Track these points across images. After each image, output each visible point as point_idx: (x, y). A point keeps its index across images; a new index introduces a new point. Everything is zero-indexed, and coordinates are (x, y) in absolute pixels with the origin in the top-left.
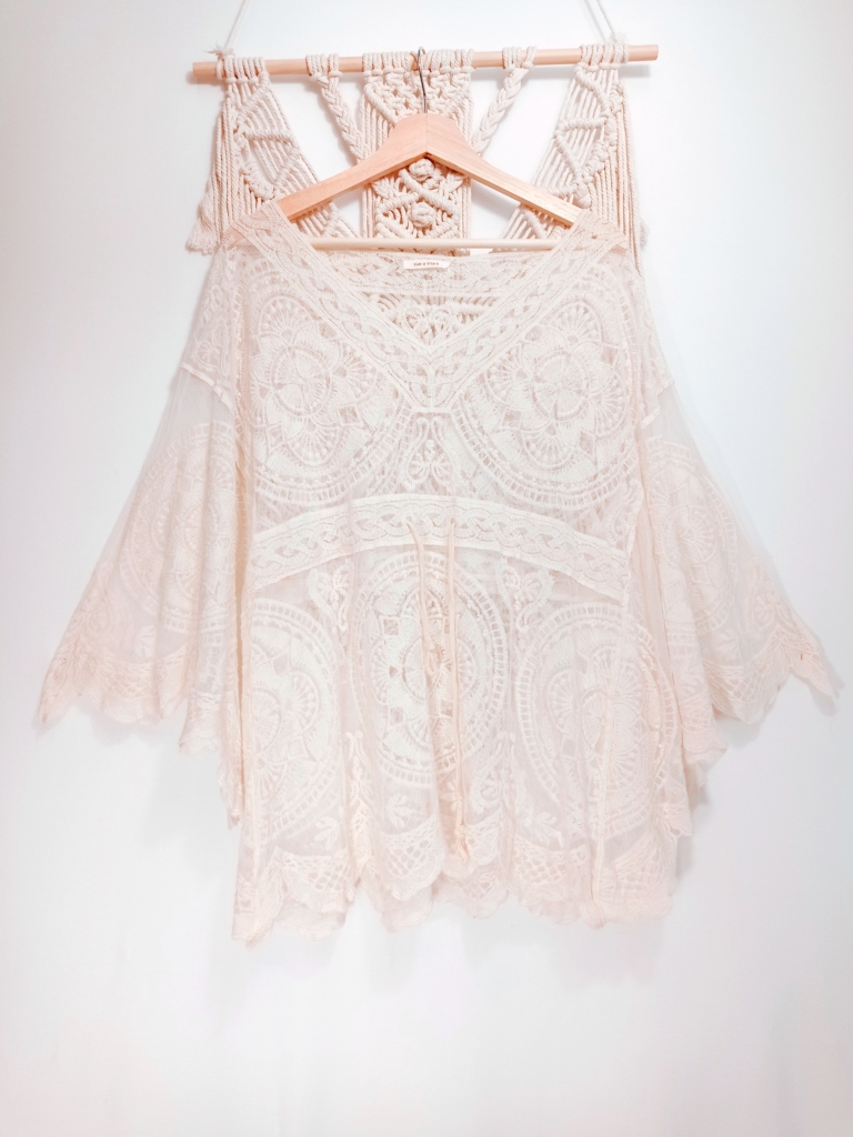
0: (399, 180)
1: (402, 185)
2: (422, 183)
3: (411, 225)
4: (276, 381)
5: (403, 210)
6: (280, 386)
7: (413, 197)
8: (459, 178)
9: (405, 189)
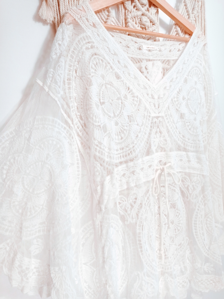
0: (134, 4)
1: (134, 7)
2: (143, 7)
3: (140, 25)
4: (102, 101)
5: (136, 18)
6: (104, 103)
7: (140, 13)
8: (155, 8)
9: (135, 8)
